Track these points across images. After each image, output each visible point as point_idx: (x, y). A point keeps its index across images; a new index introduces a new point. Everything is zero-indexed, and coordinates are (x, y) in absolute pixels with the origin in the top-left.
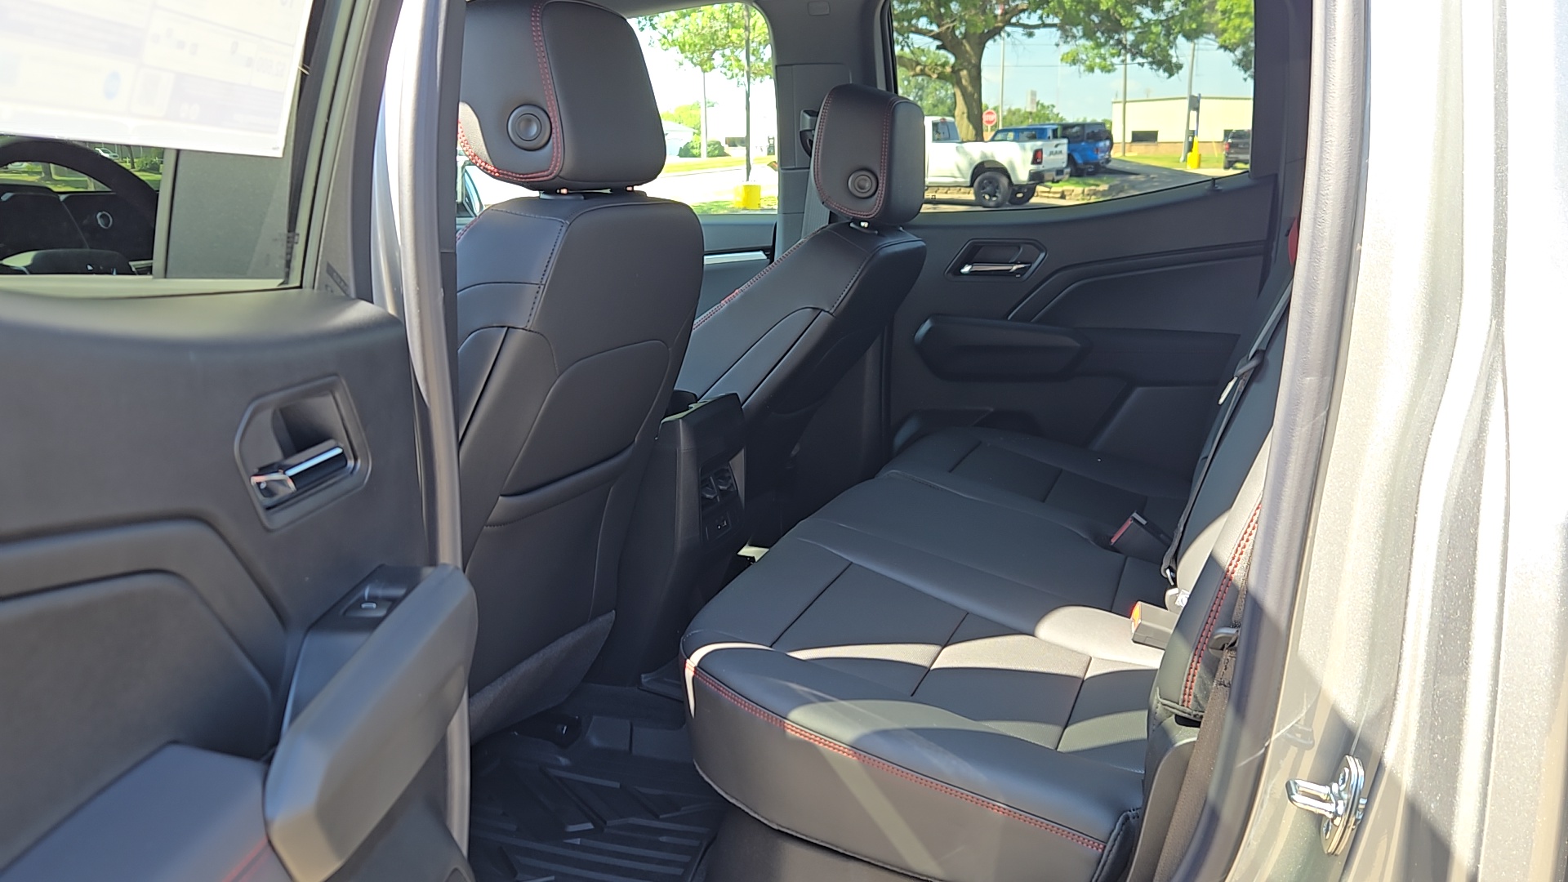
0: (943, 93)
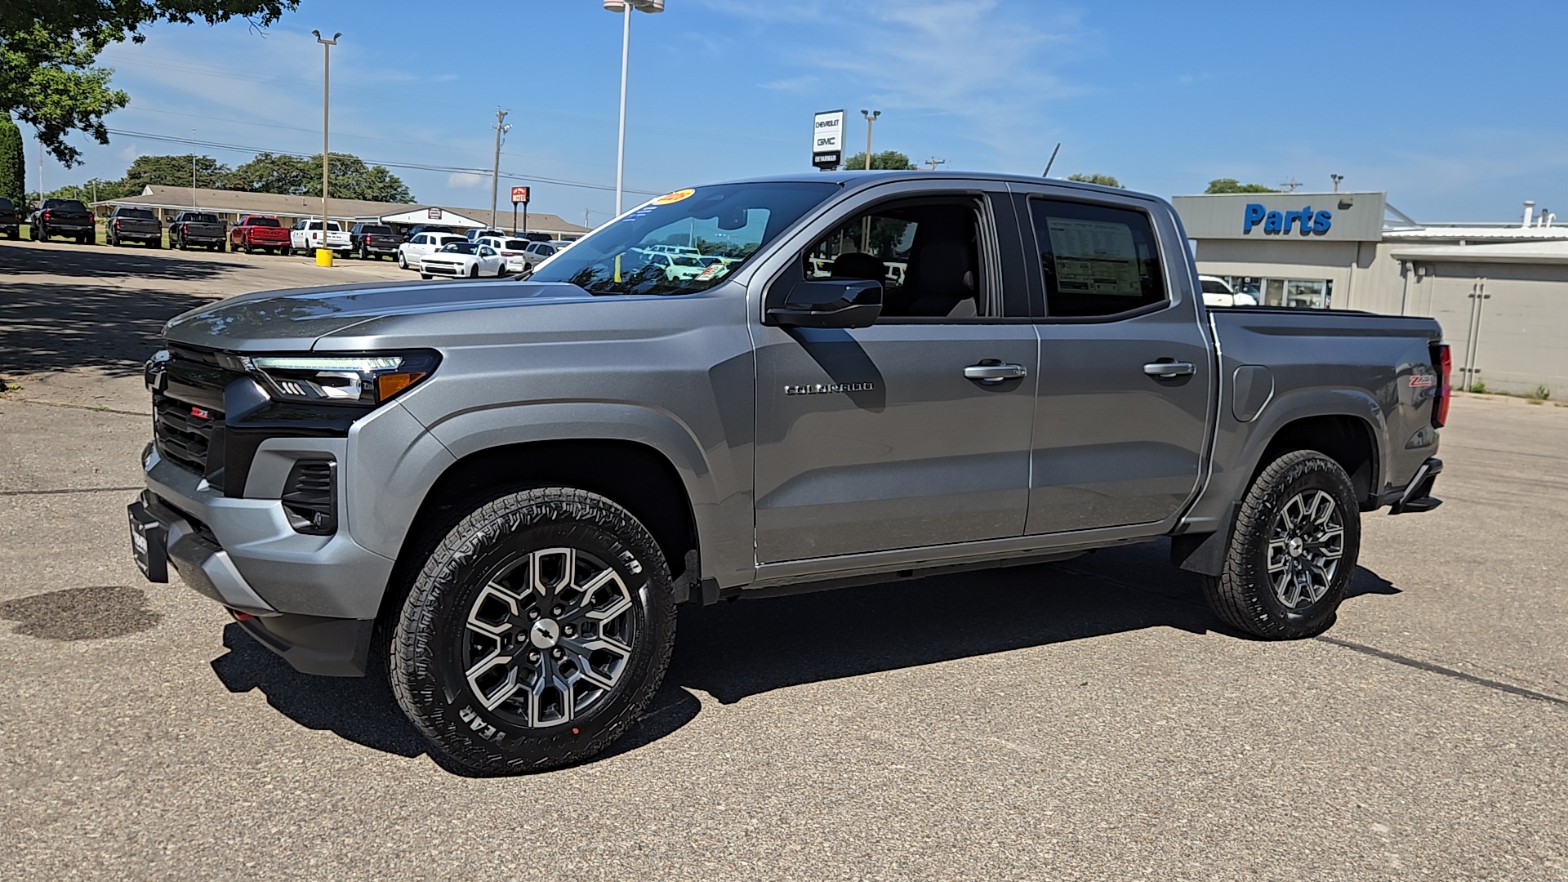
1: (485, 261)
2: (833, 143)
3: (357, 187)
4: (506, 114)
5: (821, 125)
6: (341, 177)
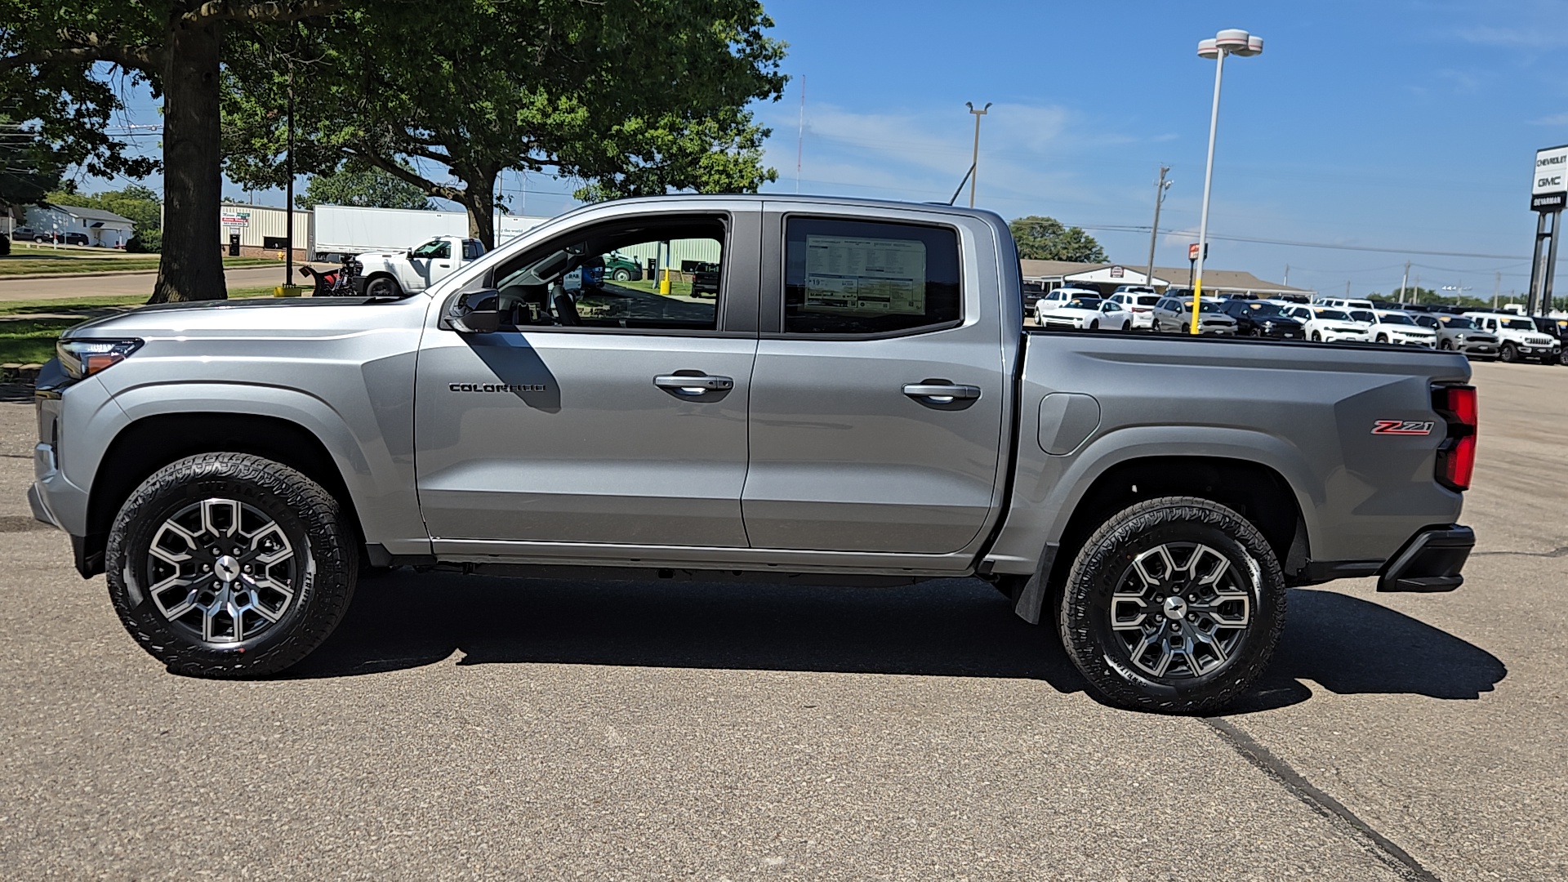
1: (1107, 316)
2: (1558, 183)
3: (1053, 249)
4: (1168, 169)
5: (1544, 163)
6: (1039, 239)
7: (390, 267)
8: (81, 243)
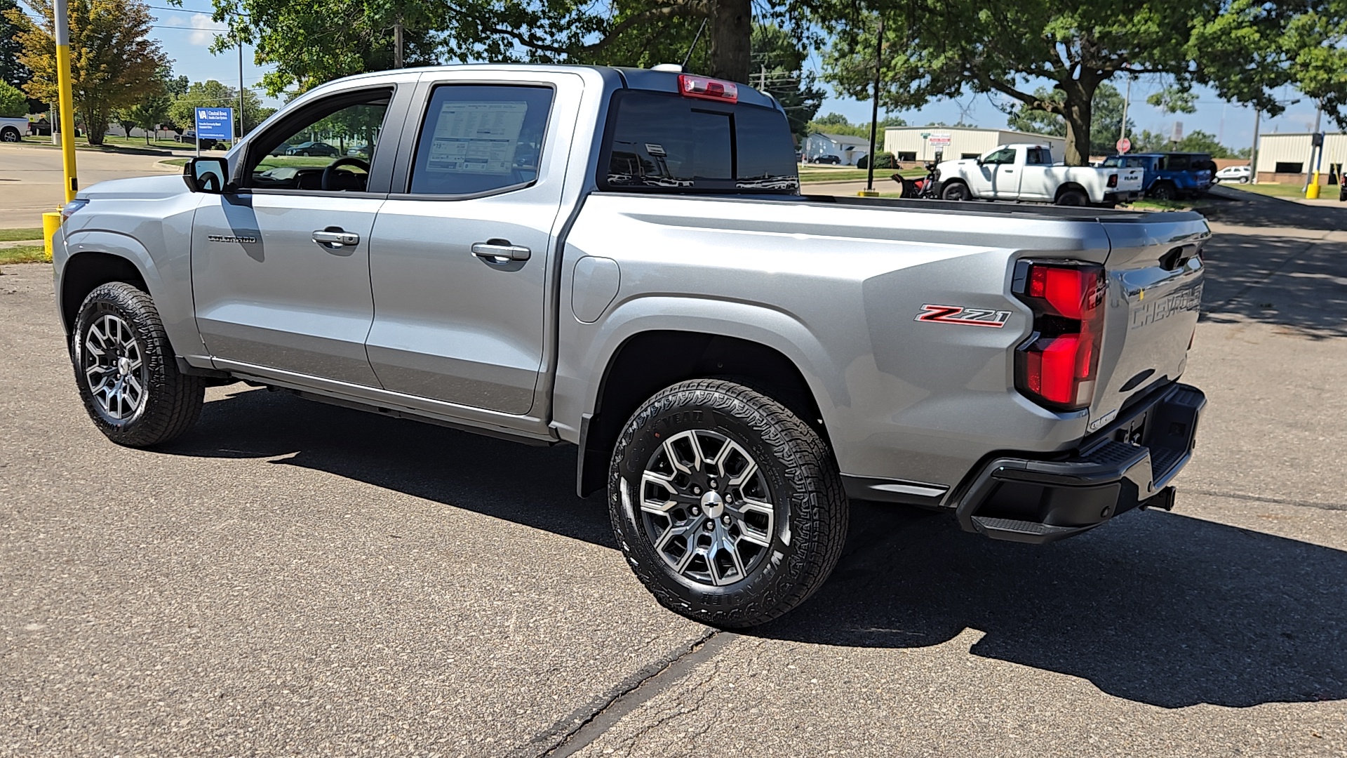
0: (1108, 120)
7: (963, 174)
8: (834, 163)
